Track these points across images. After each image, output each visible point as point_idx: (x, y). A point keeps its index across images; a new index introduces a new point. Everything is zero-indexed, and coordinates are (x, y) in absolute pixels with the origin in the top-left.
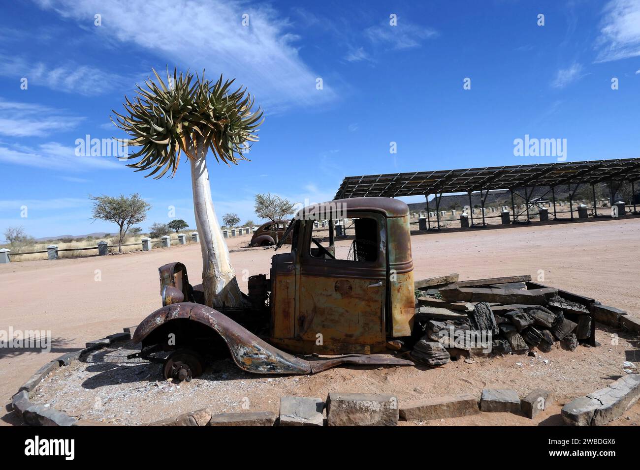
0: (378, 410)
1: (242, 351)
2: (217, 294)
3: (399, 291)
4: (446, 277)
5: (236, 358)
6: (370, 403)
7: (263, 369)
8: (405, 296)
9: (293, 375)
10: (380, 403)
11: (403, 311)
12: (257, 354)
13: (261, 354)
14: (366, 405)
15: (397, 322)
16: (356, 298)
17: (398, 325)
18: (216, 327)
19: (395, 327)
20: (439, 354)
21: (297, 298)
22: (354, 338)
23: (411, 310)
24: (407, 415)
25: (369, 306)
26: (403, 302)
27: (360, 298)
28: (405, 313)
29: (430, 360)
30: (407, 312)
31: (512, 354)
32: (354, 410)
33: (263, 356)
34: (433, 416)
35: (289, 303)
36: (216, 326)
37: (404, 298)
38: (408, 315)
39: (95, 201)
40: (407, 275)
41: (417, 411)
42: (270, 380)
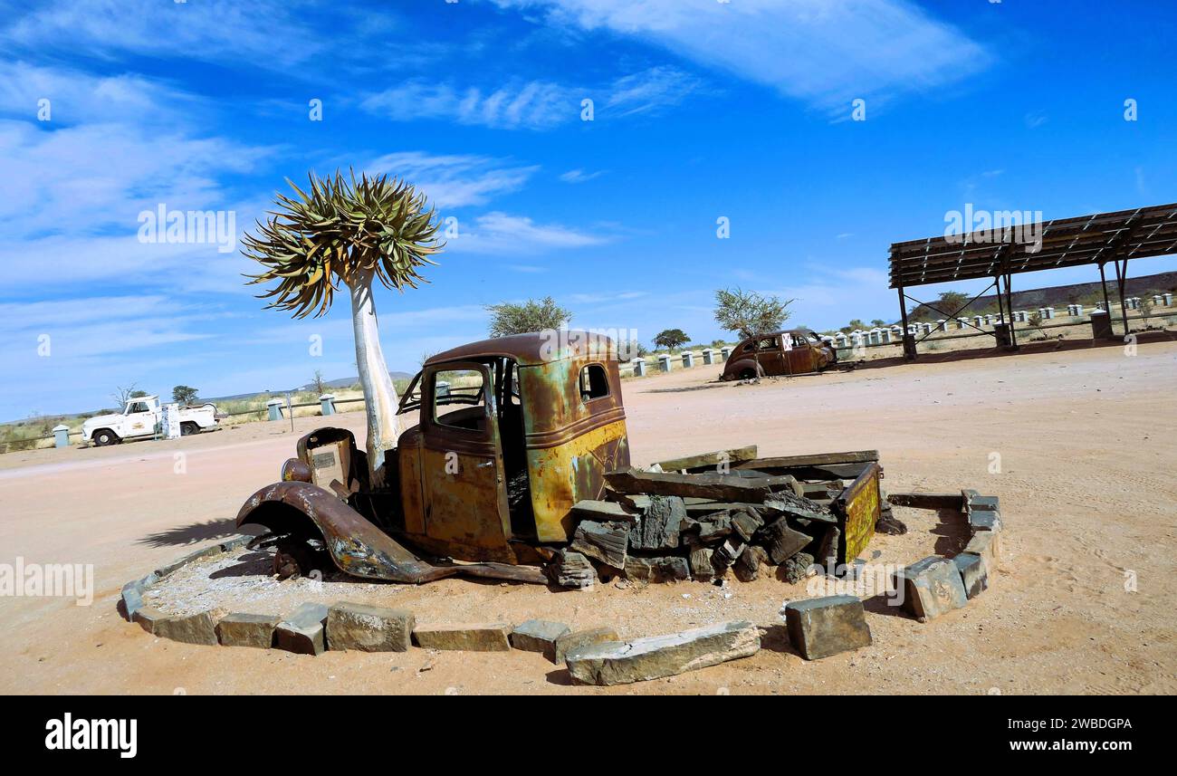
0: (380, 628)
1: (339, 547)
2: (375, 469)
3: (540, 475)
4: (734, 451)
5: (334, 556)
6: (371, 618)
7: (363, 572)
8: (552, 483)
9: (398, 583)
10: (382, 619)
11: (552, 505)
12: (356, 551)
13: (361, 552)
14: (366, 620)
15: (541, 520)
16: (470, 482)
17: (543, 524)
18: (311, 514)
19: (540, 528)
20: (575, 571)
21: (424, 479)
22: (475, 539)
23: (566, 503)
24: (421, 640)
25: (484, 495)
26: (550, 491)
27: (472, 483)
28: (555, 506)
29: (561, 578)
30: (559, 506)
31: (693, 580)
32: (352, 625)
33: (362, 555)
34: (451, 646)
35: (415, 486)
36: (311, 512)
37: (550, 485)
38: (561, 511)
39: (492, 312)
40: (551, 451)
41: (432, 637)
42: (371, 586)
